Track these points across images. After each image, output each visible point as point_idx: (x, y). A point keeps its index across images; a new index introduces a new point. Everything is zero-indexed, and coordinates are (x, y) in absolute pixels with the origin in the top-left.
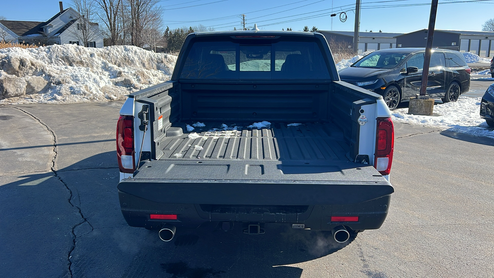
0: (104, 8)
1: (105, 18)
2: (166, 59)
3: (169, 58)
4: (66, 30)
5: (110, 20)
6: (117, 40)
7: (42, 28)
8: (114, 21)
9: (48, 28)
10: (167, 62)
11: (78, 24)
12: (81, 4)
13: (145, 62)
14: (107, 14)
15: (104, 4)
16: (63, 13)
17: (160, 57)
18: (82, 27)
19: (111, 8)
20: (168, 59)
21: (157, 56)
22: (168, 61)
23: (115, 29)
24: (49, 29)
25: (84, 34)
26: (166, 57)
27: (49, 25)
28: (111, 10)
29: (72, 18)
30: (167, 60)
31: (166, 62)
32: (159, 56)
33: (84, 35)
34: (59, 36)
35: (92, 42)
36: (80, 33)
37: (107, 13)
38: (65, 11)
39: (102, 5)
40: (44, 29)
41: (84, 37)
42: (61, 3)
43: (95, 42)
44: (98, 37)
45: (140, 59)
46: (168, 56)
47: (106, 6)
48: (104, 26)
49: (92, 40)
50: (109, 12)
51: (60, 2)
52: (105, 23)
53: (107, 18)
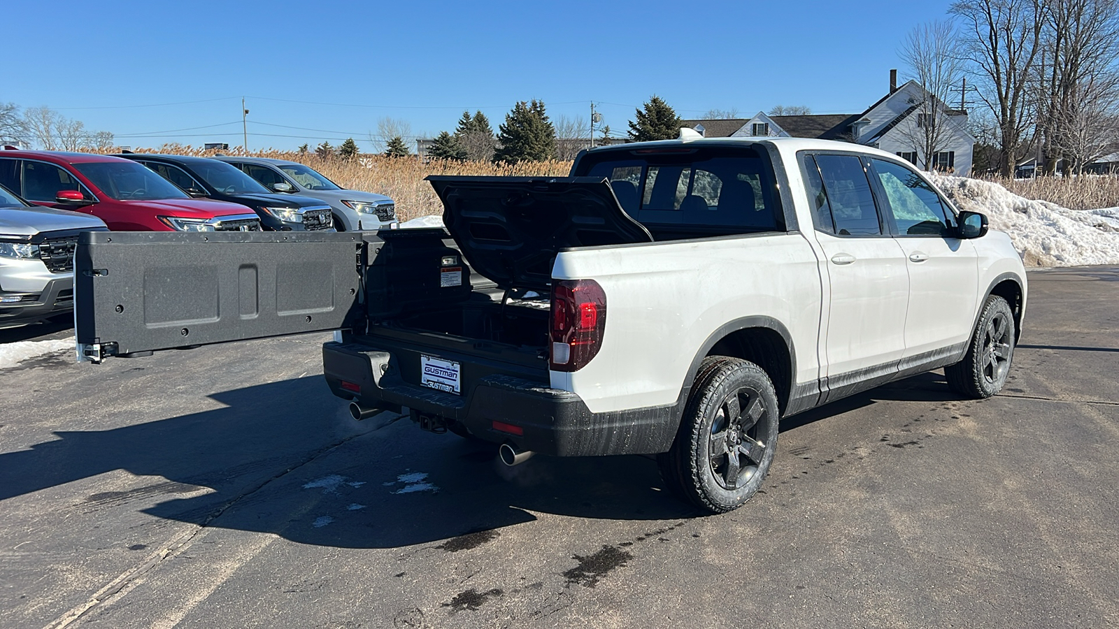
0: (992, 74)
1: (993, 98)
2: (964, 190)
3: (970, 186)
4: (893, 129)
5: (1002, 100)
6: (1013, 146)
7: (851, 127)
8: (1014, 104)
9: (860, 126)
10: (965, 195)
11: (919, 115)
12: (932, 71)
13: (910, 196)
14: (998, 89)
15: (992, 66)
16: (894, 94)
17: (949, 186)
18: (927, 122)
19: (1010, 75)
20: (969, 190)
21: (943, 184)
22: (967, 193)
23: (1012, 122)
24: (861, 129)
25: (927, 136)
26: (963, 185)
27: (863, 120)
28: (1009, 79)
29: (913, 102)
30: (966, 191)
31: (961, 196)
32: (946, 182)
33: (927, 139)
34: (877, 142)
35: (947, 153)
36: (920, 134)
37: (999, 84)
38: (897, 90)
39: (988, 68)
40: (853, 129)
41: (927, 141)
42: (893, 73)
43: (952, 154)
44: (962, 140)
45: (899, 191)
46: (968, 183)
47: (998, 70)
48: (985, 115)
49: (944, 148)
50: (1004, 83)
51: (891, 71)
52: (992, 108)
53: (997, 97)
